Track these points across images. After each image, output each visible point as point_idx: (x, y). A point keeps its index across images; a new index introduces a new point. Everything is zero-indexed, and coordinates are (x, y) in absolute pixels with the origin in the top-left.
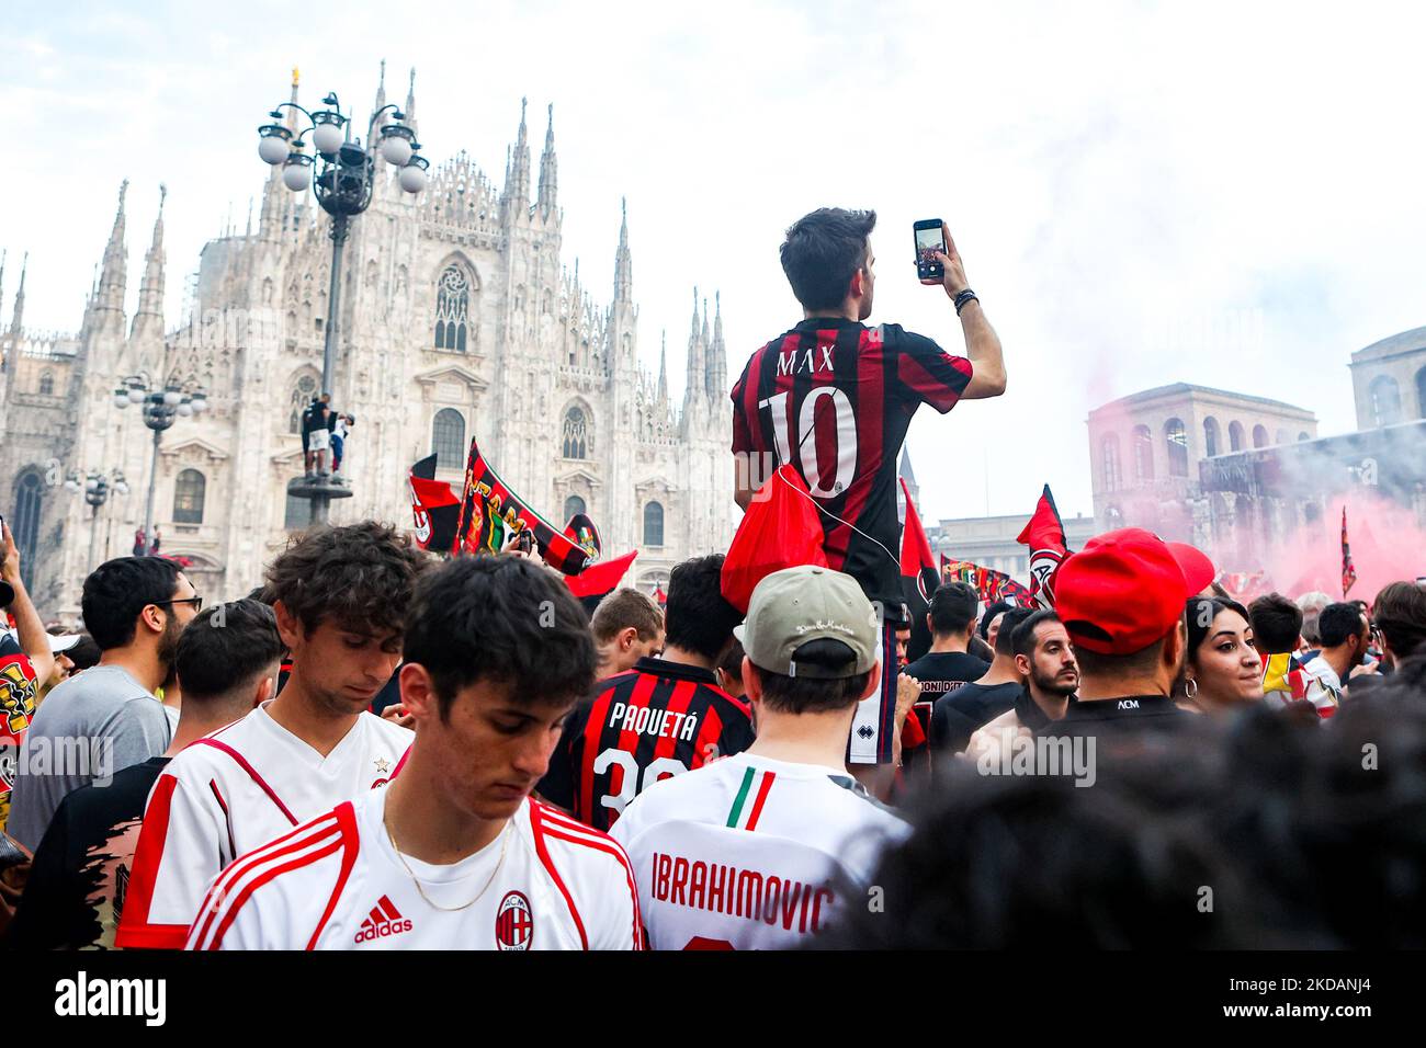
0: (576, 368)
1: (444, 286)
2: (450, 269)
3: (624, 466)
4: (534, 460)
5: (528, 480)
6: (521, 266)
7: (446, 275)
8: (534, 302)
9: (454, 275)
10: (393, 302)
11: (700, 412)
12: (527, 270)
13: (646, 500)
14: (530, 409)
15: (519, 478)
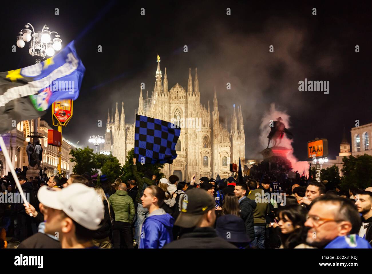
0: (205, 128)
1: (175, 113)
2: (176, 110)
3: (216, 149)
4: (195, 149)
5: (194, 153)
6: (191, 107)
7: (175, 111)
8: (194, 114)
9: (177, 111)
10: (164, 119)
11: (235, 135)
12: (192, 108)
13: (222, 156)
14: (194, 138)
15: (192, 153)
